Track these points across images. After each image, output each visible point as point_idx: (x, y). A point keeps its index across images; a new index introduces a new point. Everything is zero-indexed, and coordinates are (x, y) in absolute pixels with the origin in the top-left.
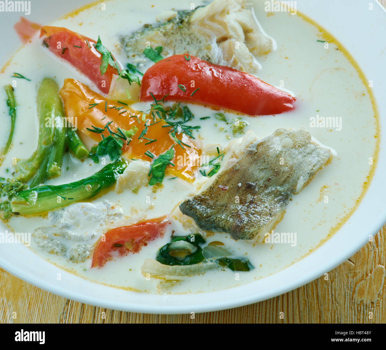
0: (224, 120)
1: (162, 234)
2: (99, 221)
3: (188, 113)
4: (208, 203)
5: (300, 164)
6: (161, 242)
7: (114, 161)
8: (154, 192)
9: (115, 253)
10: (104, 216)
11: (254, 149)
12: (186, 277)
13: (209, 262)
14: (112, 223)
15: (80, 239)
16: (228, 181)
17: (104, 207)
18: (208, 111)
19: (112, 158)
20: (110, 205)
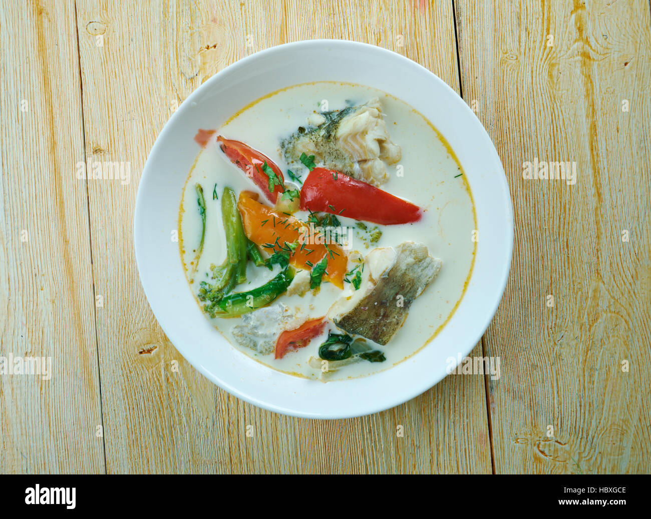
0: (365, 228)
1: (322, 332)
2: (277, 321)
3: (335, 221)
4: (354, 320)
5: (419, 277)
6: (321, 340)
7: (284, 270)
8: (314, 295)
9: (291, 348)
10: (280, 317)
11: (387, 276)
12: (340, 368)
13: (356, 357)
14: (287, 323)
15: (266, 336)
16: (367, 303)
17: (280, 310)
18: (351, 222)
19: (282, 267)
20: (284, 308)
